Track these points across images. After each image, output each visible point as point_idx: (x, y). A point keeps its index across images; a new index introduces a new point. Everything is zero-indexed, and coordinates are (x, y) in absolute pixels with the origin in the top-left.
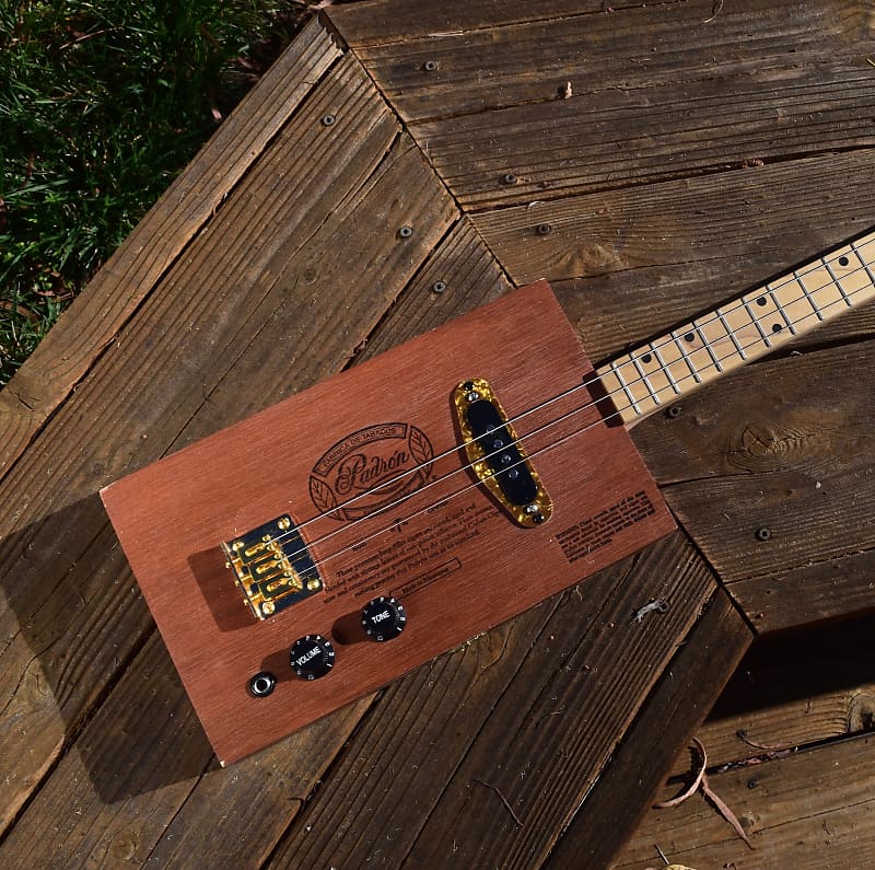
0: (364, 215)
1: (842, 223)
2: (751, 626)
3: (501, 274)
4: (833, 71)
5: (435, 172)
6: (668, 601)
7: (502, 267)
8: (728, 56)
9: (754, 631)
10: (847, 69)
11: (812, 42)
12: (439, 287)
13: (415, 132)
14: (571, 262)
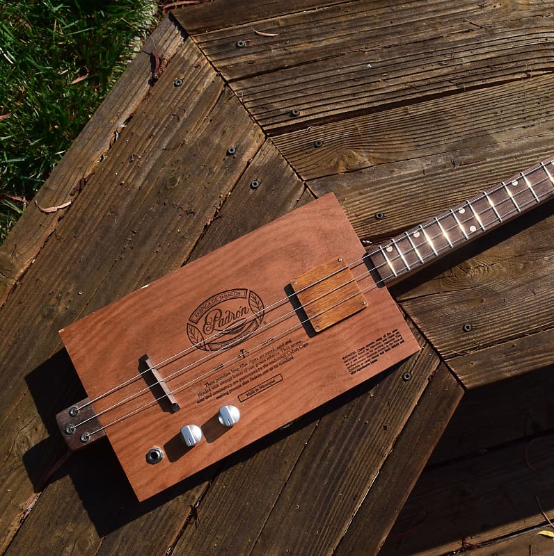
0: (205, 142)
1: (507, 128)
2: (463, 385)
3: (293, 173)
4: (496, 32)
5: (248, 112)
6: (410, 373)
7: (294, 170)
8: (429, 26)
9: (464, 388)
10: (505, 30)
11: (482, 14)
12: (255, 184)
13: (234, 87)
14: (337, 163)
